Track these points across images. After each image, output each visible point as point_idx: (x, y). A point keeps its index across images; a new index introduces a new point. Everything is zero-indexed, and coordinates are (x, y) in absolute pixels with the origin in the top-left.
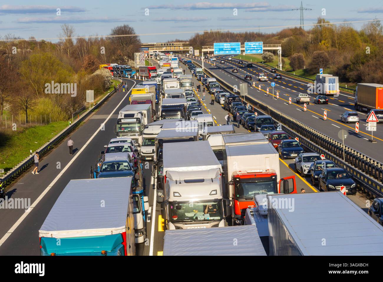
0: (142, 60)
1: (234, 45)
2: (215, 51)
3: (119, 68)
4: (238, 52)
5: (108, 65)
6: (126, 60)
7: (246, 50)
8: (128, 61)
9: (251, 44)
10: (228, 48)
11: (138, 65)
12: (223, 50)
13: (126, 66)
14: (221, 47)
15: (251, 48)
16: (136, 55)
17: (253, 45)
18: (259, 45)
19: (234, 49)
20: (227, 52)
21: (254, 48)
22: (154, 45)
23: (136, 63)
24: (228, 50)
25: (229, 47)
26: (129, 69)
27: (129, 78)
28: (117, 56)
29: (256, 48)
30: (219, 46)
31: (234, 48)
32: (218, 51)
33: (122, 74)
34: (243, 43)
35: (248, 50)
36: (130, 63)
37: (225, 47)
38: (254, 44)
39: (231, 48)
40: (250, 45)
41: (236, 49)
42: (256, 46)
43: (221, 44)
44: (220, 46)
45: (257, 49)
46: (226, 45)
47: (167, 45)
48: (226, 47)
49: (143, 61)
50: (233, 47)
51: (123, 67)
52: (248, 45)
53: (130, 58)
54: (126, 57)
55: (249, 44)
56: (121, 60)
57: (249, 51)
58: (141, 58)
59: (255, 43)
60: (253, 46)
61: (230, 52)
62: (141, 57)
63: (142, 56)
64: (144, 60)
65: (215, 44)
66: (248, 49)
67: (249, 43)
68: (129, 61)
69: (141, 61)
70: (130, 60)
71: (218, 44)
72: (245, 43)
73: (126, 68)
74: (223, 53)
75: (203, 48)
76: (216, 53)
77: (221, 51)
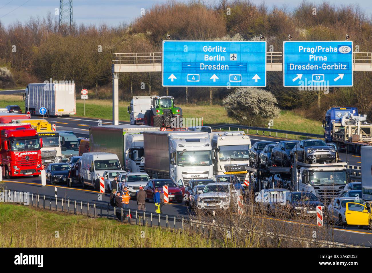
1: (242, 50)
2: (169, 73)
4: (256, 78)
7: (288, 70)
9: (309, 50)
10: (216, 63)
12: (198, 71)
14: (191, 58)
15: (306, 64)
17: (317, 54)
18: (339, 53)
19: (240, 68)
20: (214, 77)
21: (320, 63)
24: (216, 72)
25: (222, 58)
29: (327, 63)
30: (183, 52)
31: (240, 64)
32: (178, 72)
35: (297, 71)
37: (207, 58)
38: (319, 48)
39: (229, 63)
40: (302, 53)
41: (250, 68)
42: (325, 59)
43: (192, 45)
44: (188, 52)
45: (329, 67)
46: (211, 49)
48: (211, 58)
50: (239, 58)
52: (298, 53)
57: (300, 76)
59: (323, 45)
60: (316, 58)
61: (224, 77)
65: (166, 44)
66: (295, 67)
67: (301, 46)
74: (198, 81)
75: (118, 59)
76: (172, 80)
77: (190, 73)
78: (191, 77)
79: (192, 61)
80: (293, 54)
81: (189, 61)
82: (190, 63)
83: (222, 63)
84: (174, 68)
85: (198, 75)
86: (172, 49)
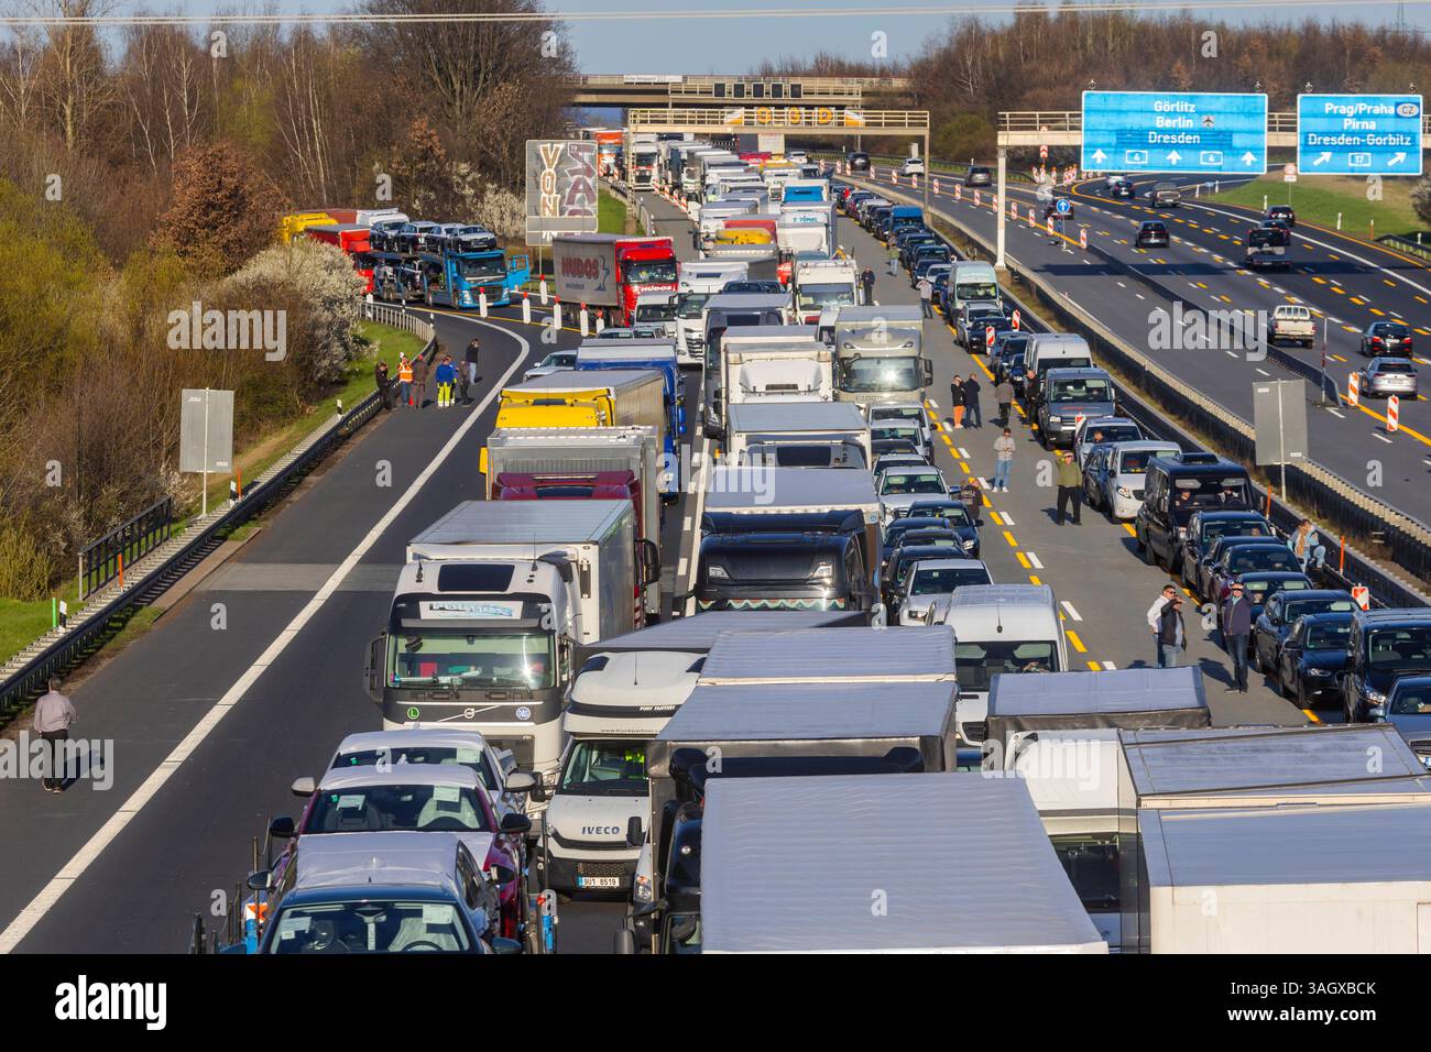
0: (575, 189)
1: (1223, 109)
2: (1092, 147)
3: (414, 241)
4: (1249, 158)
5: (341, 220)
6: (469, 191)
7: (1306, 145)
8: (480, 195)
9: (1343, 110)
10: (1177, 132)
11: (545, 225)
12: (1146, 146)
13: (467, 231)
14: (1133, 122)
15: (1338, 134)
16: (539, 157)
17: (1357, 117)
19: (1219, 140)
20: (1174, 157)
21: (1363, 134)
22: (665, 92)
23: (537, 214)
24: (1177, 146)
25: (1189, 124)
26: (487, 253)
27: (484, 313)
28: (407, 159)
29: (1377, 134)
30: (1119, 112)
31: (1220, 132)
32: (1109, 145)
33: (435, 281)
34: (1282, 102)
35: (1321, 148)
36: (496, 213)
37: (1161, 122)
38: (1362, 107)
39: (1200, 132)
40: (1332, 115)
41: (1237, 141)
42: (1372, 125)
43: (1134, 99)
44: (1127, 112)
45: (1380, 141)
46: (1168, 107)
47: (758, 91)
48: (1169, 123)
49: (583, 199)
50: (1219, 123)
51: (444, 235)
52: (1322, 115)
53: (496, 178)
54: (464, 168)
55: (1329, 107)
56: (432, 189)
57: (1326, 156)
58: (572, 179)
59: (1368, 101)
60: (1356, 125)
61: (1191, 156)
62: (573, 173)
63: (580, 166)
64: (588, 190)
65: (1090, 98)
66: (1318, 140)
67: (1330, 103)
68: (489, 195)
69: (571, 202)
70: (497, 192)
71: (1112, 98)
72: (1299, 96)
73: (466, 246)
74: (1146, 162)
75: (1005, 122)
76: (1099, 161)
77: (1131, 148)
78: (1133, 154)
79: (1135, 128)
80: (1315, 116)
81: (1129, 127)
82: (1131, 131)
83: (1188, 132)
84: (1101, 140)
85: (1146, 152)
86: (1099, 107)
